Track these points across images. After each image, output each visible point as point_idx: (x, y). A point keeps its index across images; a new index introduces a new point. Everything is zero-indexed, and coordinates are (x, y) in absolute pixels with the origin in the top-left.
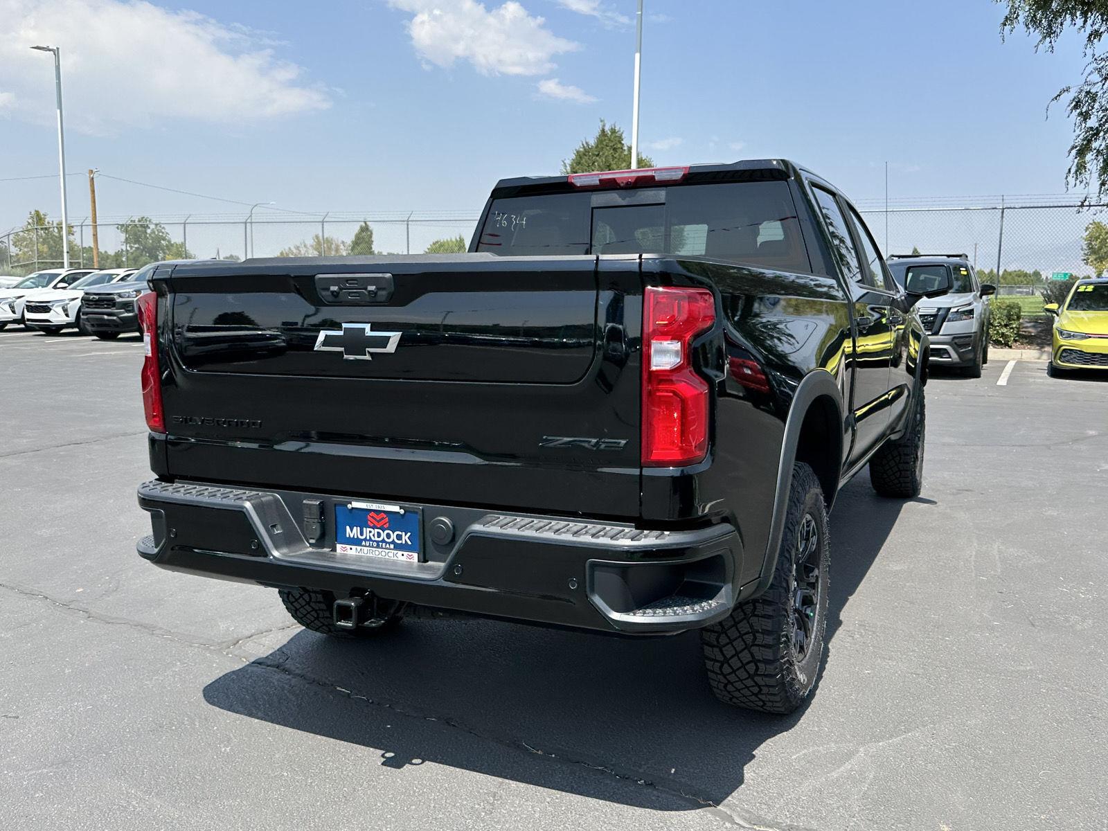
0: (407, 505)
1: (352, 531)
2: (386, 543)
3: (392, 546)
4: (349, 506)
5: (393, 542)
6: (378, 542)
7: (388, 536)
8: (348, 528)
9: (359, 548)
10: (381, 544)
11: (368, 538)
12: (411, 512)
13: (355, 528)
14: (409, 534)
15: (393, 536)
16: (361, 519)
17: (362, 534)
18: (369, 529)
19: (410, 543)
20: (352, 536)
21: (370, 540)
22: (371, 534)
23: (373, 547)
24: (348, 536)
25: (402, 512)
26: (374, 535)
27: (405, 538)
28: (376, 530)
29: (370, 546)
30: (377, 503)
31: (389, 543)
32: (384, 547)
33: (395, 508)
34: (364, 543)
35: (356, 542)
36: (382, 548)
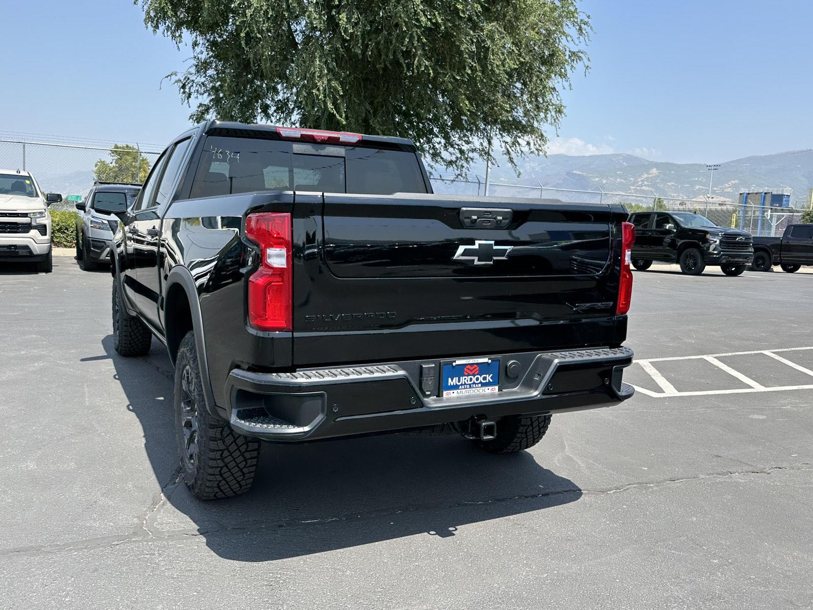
0: (493, 356)
1: (452, 380)
2: (476, 384)
3: (480, 385)
4: (454, 364)
5: (481, 383)
6: (470, 385)
7: (477, 379)
8: (450, 379)
9: (459, 391)
10: (472, 385)
11: (463, 383)
12: (495, 361)
13: (455, 378)
14: (491, 375)
15: (481, 379)
16: (460, 371)
17: (459, 382)
18: (464, 377)
19: (491, 381)
20: (452, 384)
21: (465, 384)
22: (466, 381)
23: (467, 388)
24: (449, 385)
25: (490, 361)
26: (467, 381)
27: (489, 378)
28: (469, 377)
29: (464, 388)
30: (473, 358)
31: (478, 384)
32: (474, 386)
33: (485, 360)
34: (460, 387)
35: (456, 387)
36: (473, 388)
